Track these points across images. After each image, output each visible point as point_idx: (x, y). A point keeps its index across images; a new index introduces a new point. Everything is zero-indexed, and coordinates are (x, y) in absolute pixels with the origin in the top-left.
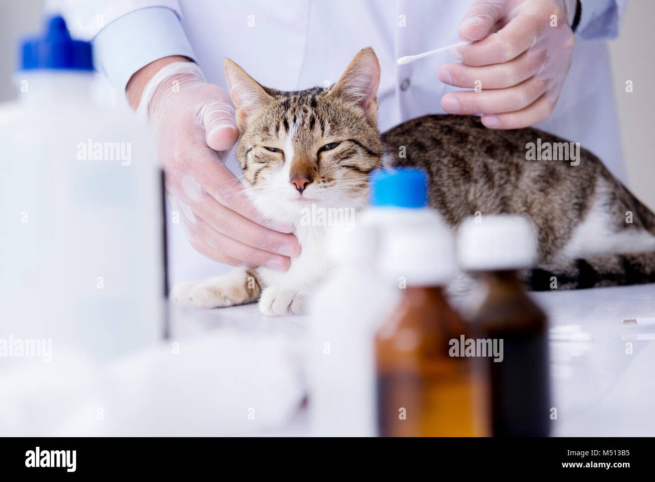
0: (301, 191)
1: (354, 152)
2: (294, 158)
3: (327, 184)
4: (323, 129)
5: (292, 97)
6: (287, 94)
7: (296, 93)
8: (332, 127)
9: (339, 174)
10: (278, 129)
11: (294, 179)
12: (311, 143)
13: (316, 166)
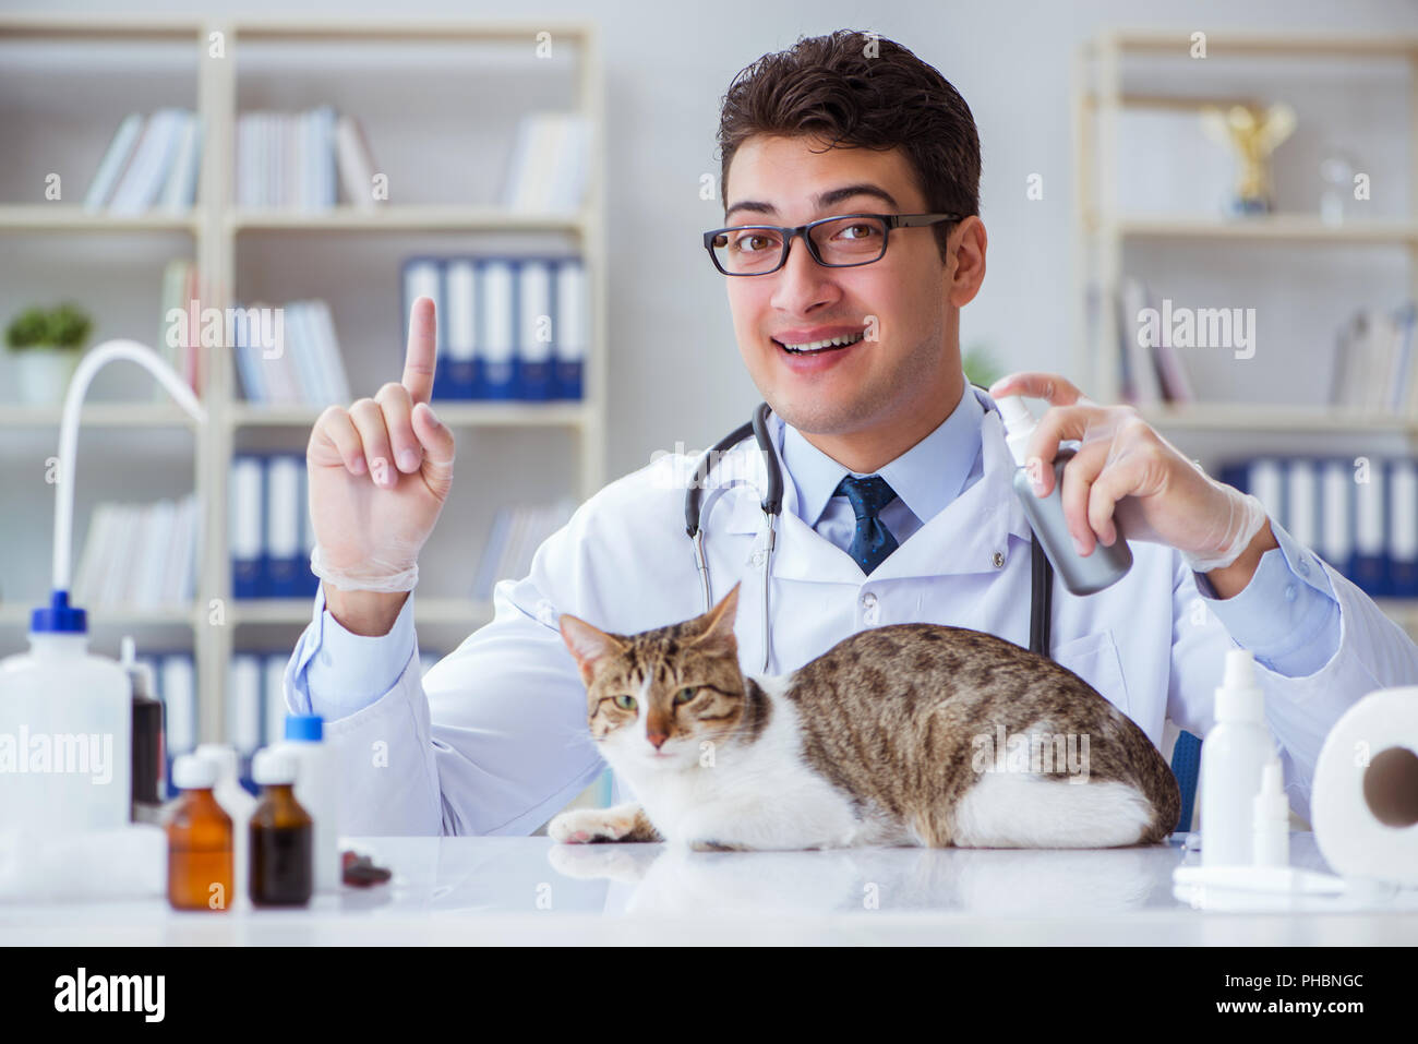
0: (658, 747)
1: (712, 701)
2: (649, 714)
3: (686, 737)
4: (675, 677)
5: (638, 642)
6: (632, 639)
7: (643, 635)
8: (685, 675)
9: (697, 727)
10: (629, 677)
11: (651, 735)
12: (664, 695)
13: (671, 718)
